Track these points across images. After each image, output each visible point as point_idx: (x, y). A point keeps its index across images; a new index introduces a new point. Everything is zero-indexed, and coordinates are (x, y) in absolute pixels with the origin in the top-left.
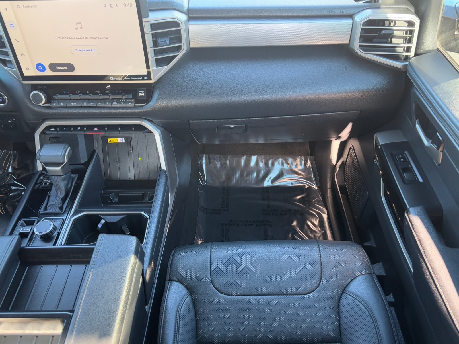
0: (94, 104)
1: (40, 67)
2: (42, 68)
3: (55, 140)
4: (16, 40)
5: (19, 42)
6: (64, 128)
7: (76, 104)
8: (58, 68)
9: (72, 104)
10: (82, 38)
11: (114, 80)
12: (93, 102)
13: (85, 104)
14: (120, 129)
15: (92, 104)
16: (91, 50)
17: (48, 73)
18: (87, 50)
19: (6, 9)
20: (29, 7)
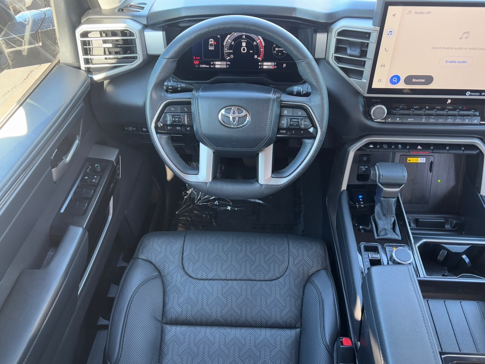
0: (434, 120)
1: (395, 79)
2: (396, 81)
3: (365, 158)
4: (385, 49)
5: (387, 51)
6: (384, 145)
7: (413, 119)
8: (414, 80)
9: (409, 120)
10: (461, 48)
11: (470, 95)
12: (433, 119)
13: (424, 120)
14: (447, 148)
15: (431, 120)
16: (464, 62)
17: (401, 85)
18: (459, 62)
19: (394, 15)
20: (422, 13)
